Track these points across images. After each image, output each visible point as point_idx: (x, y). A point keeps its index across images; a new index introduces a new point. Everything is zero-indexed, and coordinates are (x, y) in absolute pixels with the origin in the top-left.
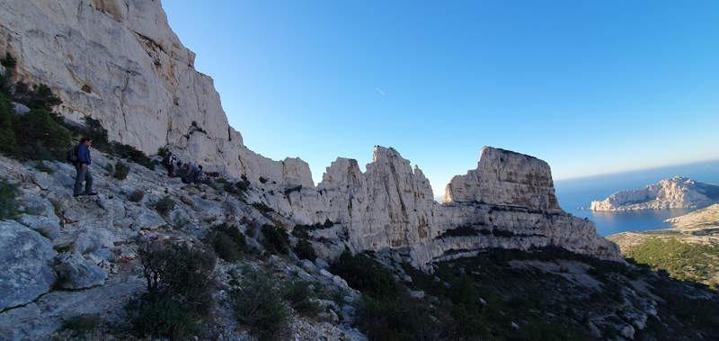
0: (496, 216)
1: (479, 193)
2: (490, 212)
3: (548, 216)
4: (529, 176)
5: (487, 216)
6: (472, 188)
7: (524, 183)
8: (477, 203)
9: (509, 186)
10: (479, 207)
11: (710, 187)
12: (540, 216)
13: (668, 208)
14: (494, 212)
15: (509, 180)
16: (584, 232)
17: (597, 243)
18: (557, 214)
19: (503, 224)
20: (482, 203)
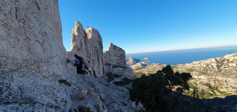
0: (114, 69)
1: (109, 61)
2: (113, 68)
3: (124, 68)
4: (120, 55)
5: (112, 70)
6: (107, 58)
7: (119, 57)
8: (109, 64)
9: (116, 58)
10: (109, 66)
11: (136, 59)
12: (122, 68)
13: (130, 64)
14: (114, 68)
15: (116, 56)
16: (131, 72)
17: (133, 75)
18: (126, 67)
19: (116, 72)
20: (110, 64)
